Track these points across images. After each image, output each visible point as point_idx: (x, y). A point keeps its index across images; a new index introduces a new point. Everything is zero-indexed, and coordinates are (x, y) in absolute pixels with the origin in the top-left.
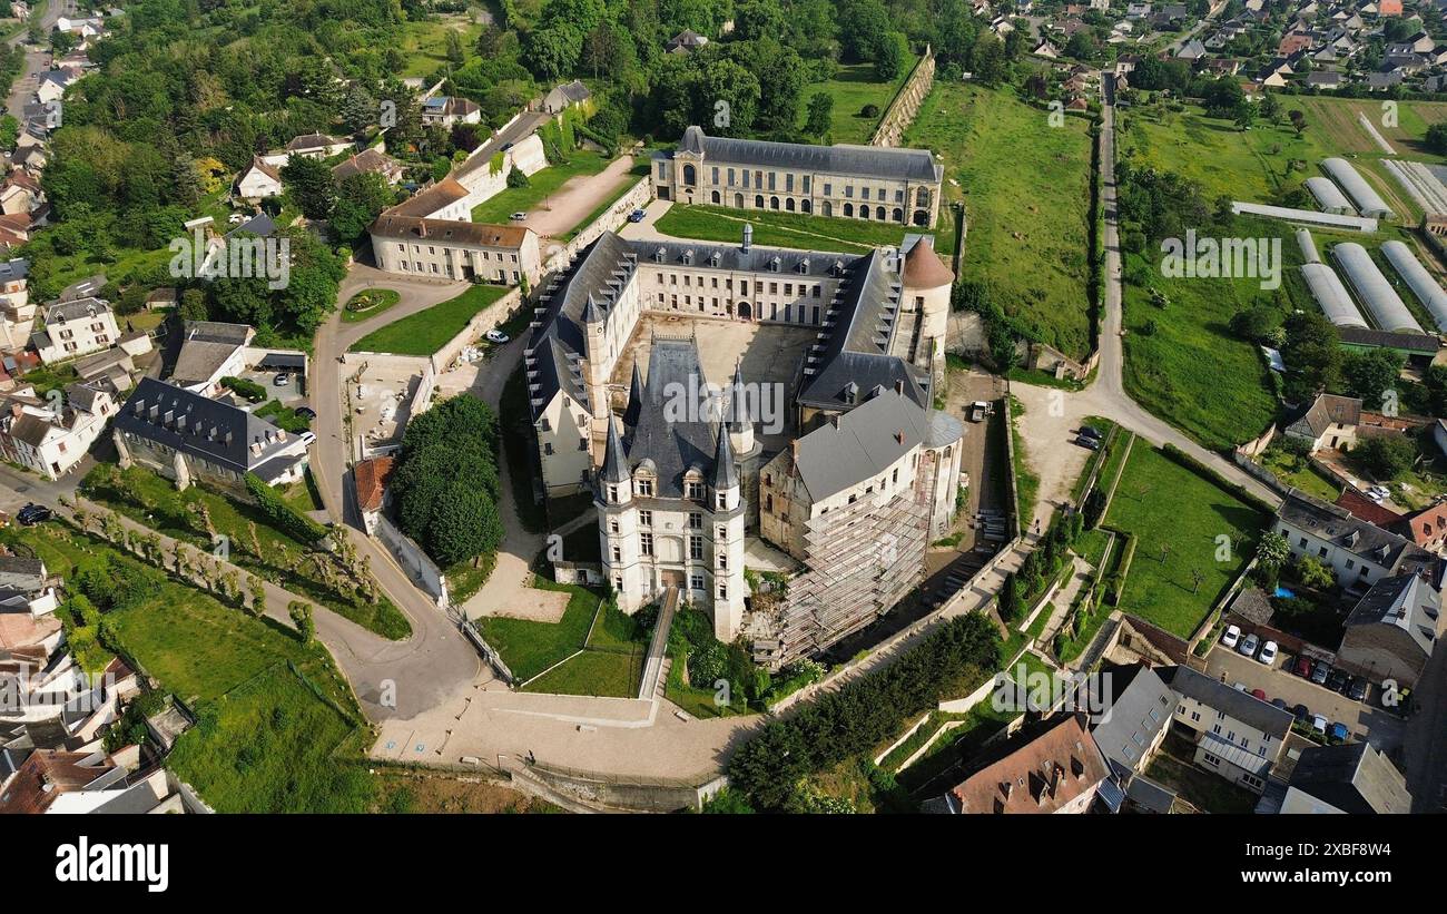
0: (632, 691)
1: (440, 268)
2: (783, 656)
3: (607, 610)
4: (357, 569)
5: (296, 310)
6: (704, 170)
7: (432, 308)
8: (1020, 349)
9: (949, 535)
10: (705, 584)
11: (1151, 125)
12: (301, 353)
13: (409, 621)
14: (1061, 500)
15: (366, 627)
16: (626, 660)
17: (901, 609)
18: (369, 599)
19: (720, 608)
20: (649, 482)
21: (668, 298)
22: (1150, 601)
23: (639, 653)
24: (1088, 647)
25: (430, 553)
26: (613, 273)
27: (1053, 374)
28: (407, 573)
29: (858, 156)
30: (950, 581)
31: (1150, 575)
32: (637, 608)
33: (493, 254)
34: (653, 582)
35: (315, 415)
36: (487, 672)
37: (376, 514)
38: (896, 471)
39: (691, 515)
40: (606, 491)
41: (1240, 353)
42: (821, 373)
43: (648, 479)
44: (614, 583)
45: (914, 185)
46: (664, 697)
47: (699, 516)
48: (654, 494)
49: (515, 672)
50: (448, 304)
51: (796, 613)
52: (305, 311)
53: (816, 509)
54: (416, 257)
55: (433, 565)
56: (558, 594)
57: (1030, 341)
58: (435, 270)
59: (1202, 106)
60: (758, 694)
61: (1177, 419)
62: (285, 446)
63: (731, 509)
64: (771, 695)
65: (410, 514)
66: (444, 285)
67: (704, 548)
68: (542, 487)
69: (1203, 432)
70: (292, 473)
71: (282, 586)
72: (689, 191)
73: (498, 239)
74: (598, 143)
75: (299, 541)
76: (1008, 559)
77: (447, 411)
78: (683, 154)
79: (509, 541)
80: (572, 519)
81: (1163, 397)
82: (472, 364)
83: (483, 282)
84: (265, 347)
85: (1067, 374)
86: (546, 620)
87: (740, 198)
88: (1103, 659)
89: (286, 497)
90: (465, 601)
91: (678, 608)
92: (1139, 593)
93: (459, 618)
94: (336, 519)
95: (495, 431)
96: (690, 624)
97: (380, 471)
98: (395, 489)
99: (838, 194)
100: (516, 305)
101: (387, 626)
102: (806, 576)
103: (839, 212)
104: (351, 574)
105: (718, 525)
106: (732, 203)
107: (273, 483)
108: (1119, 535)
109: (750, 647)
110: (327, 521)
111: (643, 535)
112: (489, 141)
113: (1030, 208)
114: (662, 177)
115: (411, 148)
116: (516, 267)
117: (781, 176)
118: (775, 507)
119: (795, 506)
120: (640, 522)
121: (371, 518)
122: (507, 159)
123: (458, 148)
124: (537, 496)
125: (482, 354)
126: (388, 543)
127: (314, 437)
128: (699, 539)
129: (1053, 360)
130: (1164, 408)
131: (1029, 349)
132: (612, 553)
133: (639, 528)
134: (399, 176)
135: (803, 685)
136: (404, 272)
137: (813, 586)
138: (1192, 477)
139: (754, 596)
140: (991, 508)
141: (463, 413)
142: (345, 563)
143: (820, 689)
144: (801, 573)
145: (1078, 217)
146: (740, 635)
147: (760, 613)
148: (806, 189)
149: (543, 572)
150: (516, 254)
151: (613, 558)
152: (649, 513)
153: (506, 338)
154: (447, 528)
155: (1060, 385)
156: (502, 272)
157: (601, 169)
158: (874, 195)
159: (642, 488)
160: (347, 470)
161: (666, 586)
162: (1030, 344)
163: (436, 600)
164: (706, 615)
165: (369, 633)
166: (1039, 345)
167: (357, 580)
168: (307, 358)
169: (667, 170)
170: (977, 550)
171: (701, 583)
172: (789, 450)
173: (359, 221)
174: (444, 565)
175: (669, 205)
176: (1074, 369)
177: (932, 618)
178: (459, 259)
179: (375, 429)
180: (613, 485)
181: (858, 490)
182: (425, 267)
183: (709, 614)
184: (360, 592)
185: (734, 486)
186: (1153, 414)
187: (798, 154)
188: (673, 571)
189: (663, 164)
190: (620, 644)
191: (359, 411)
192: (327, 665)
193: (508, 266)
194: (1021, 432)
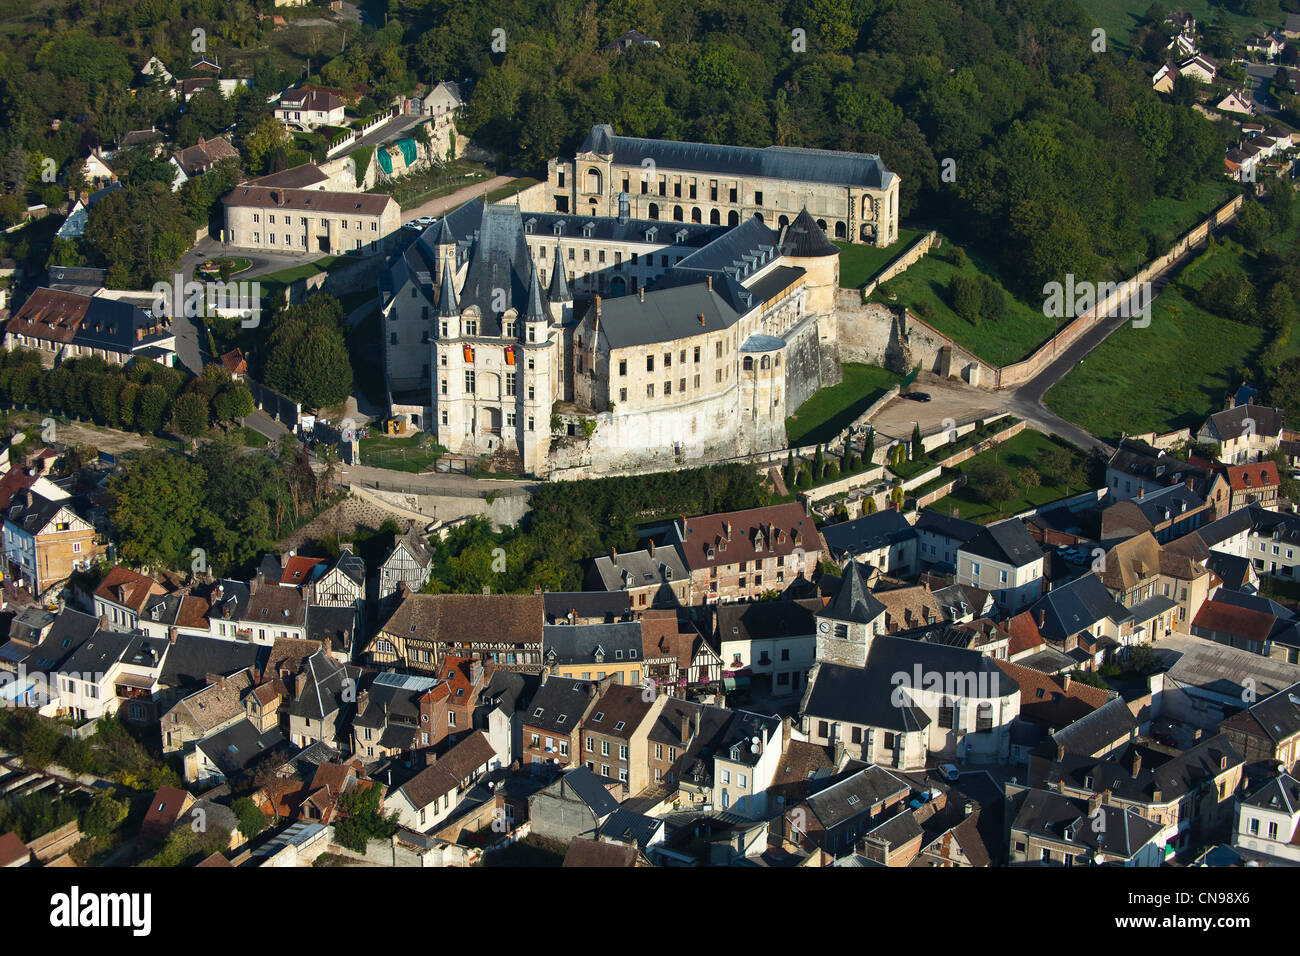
1: (294, 240)
6: (611, 175)
10: (517, 420)
19: (528, 439)
20: (474, 323)
33: (352, 221)
34: (474, 421)
38: (697, 349)
39: (507, 352)
40: (439, 326)
43: (474, 320)
44: (440, 415)
45: (857, 192)
47: (514, 352)
48: (477, 333)
53: (614, 356)
54: (269, 228)
58: (289, 243)
62: (160, 338)
63: (538, 342)
66: (297, 256)
67: (517, 384)
72: (592, 200)
73: (359, 206)
78: (588, 155)
87: (654, 208)
99: (771, 204)
105: (527, 357)
106: (644, 216)
111: (467, 373)
112: (352, 140)
114: (561, 185)
117: (704, 182)
118: (585, 367)
119: (599, 359)
120: (464, 358)
128: (514, 375)
132: (440, 385)
133: (464, 365)
148: (734, 198)
150: (377, 221)
151: (441, 390)
152: (473, 351)
156: (359, 243)
159: (468, 328)
163: (291, 429)
169: (567, 176)
171: (514, 420)
178: (316, 228)
180: (444, 320)
181: (656, 351)
182: (278, 239)
187: (725, 155)
188: (491, 408)
189: (563, 168)
193: (367, 235)
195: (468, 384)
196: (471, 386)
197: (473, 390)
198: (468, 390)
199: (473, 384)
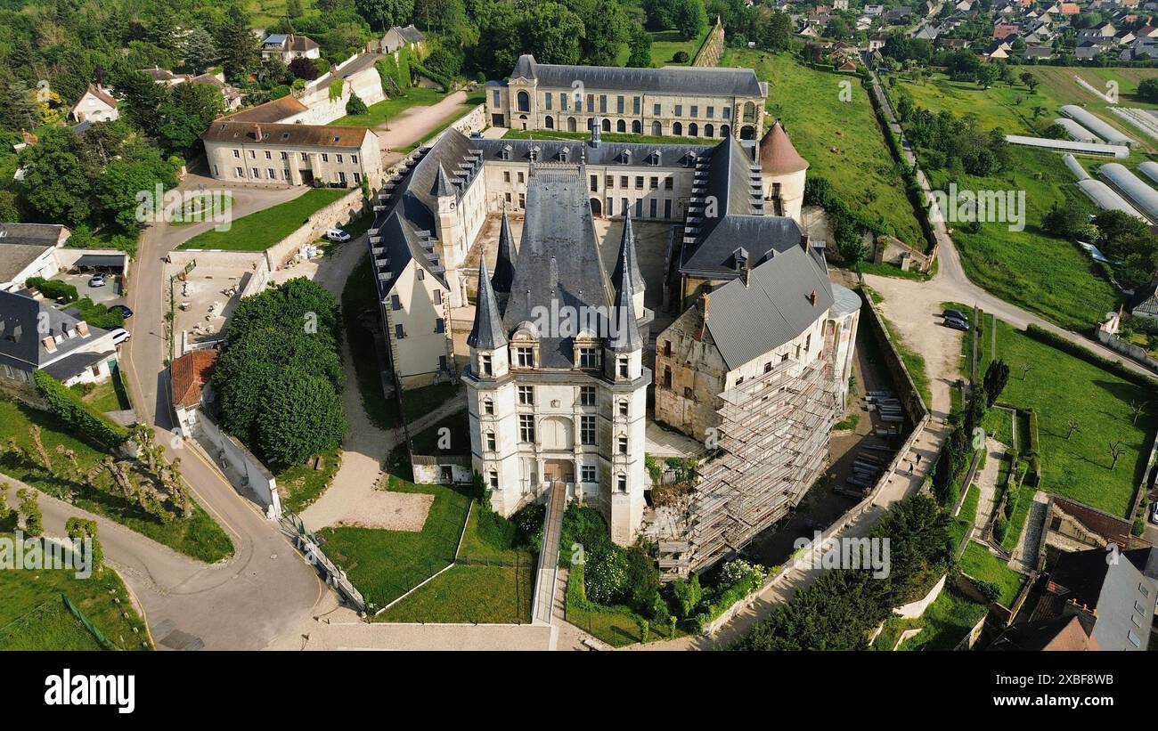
0: (522, 614)
1: (277, 174)
2: (692, 559)
3: (480, 512)
4: (166, 476)
5: (115, 206)
6: (537, 96)
7: (269, 209)
8: (867, 241)
9: (843, 418)
10: (600, 476)
11: (910, 85)
12: (120, 253)
13: (231, 537)
14: (954, 377)
15: (175, 548)
16: (510, 573)
17: (811, 500)
18: (179, 512)
19: (617, 502)
20: (530, 350)
21: (515, 197)
22: (1069, 480)
23: (525, 564)
24: (1024, 533)
25: (259, 454)
26: (460, 166)
27: (899, 265)
28: (230, 479)
29: (686, 76)
30: (857, 466)
31: (1060, 453)
32: (516, 509)
33: (332, 156)
34: (534, 477)
35: (132, 314)
36: (331, 598)
37: (193, 412)
38: (809, 337)
39: (583, 389)
40: (478, 362)
41: (1060, 249)
42: (702, 241)
43: (529, 346)
44: (487, 478)
45: (741, 101)
46: (565, 620)
47: (592, 389)
48: (536, 364)
49: (368, 596)
50: (286, 205)
51: (708, 506)
52: (125, 208)
53: (731, 378)
54: (252, 163)
55: (262, 467)
56: (418, 497)
57: (876, 234)
58: (272, 176)
59: (945, 73)
60: (687, 609)
61: (1029, 303)
62: (88, 340)
63: (633, 378)
64: (706, 611)
65: (233, 407)
66: (282, 189)
67: (598, 430)
68: (394, 379)
69: (1058, 315)
70: (96, 372)
71: (73, 504)
72: (523, 117)
73: (337, 139)
74: (433, 80)
75: (99, 449)
76: (924, 439)
77: (281, 295)
78: (517, 80)
79: (356, 439)
80: (431, 411)
81: (1008, 283)
82: (312, 261)
83: (323, 185)
84: (80, 247)
85: (913, 265)
86: (404, 528)
87: (572, 122)
88: (1047, 545)
89: (87, 399)
90: (302, 509)
91: (566, 508)
92: (1057, 473)
93: (294, 530)
94: (145, 420)
95: (337, 315)
96: (581, 526)
97: (200, 364)
98: (216, 381)
99: (667, 113)
100: (358, 208)
101: (201, 545)
102: (718, 461)
103: (668, 131)
104: (159, 485)
105: (618, 398)
106: (565, 127)
107: (71, 382)
108: (1019, 413)
109: (654, 550)
110: (131, 422)
111: (523, 417)
112: (328, 75)
113: (837, 133)
114: (497, 105)
115: (250, 78)
116: (357, 169)
117: (612, 99)
118: (675, 382)
119: (703, 377)
120: (518, 401)
121: (187, 416)
122: (345, 87)
123: (297, 77)
124: (388, 390)
125: (322, 252)
126: (209, 446)
127: (127, 335)
128: (592, 419)
129: (898, 252)
130: (1014, 294)
131: (875, 242)
132: (485, 440)
133: (519, 409)
134: (238, 102)
135: (742, 595)
136: (239, 180)
137: (726, 473)
138: (1064, 357)
139: (656, 487)
140: (878, 390)
141: (298, 297)
142: (152, 471)
143: (758, 599)
144: (713, 458)
145: (879, 142)
146: (641, 537)
147: (666, 508)
148: (637, 110)
149: (398, 472)
150: (357, 154)
151: (486, 447)
152: (530, 389)
153: (348, 236)
154: (278, 422)
155: (907, 276)
156: (342, 174)
157: (437, 101)
158: (702, 113)
159: (521, 358)
160: (164, 368)
161: (551, 481)
162: (875, 236)
163: (266, 510)
164: (599, 513)
165: (178, 556)
166: (885, 237)
167: (166, 491)
168: (127, 258)
169: (502, 98)
170: (878, 432)
171: (592, 475)
172: (697, 307)
173: (192, 130)
174: (277, 468)
175: (504, 131)
176: (919, 260)
177: (864, 506)
178: (297, 163)
179: (199, 324)
180: (486, 353)
181: (773, 357)
182: (262, 173)
183: (603, 512)
184: (168, 505)
185: (638, 348)
186: (1004, 300)
187: (628, 77)
188: (558, 461)
189: (498, 92)
190: (499, 554)
191: (182, 308)
192: (118, 600)
193: (349, 168)
194: (888, 317)
195: (524, 431)
196: (529, 434)
197: (532, 438)
198: (524, 438)
199: (532, 433)
